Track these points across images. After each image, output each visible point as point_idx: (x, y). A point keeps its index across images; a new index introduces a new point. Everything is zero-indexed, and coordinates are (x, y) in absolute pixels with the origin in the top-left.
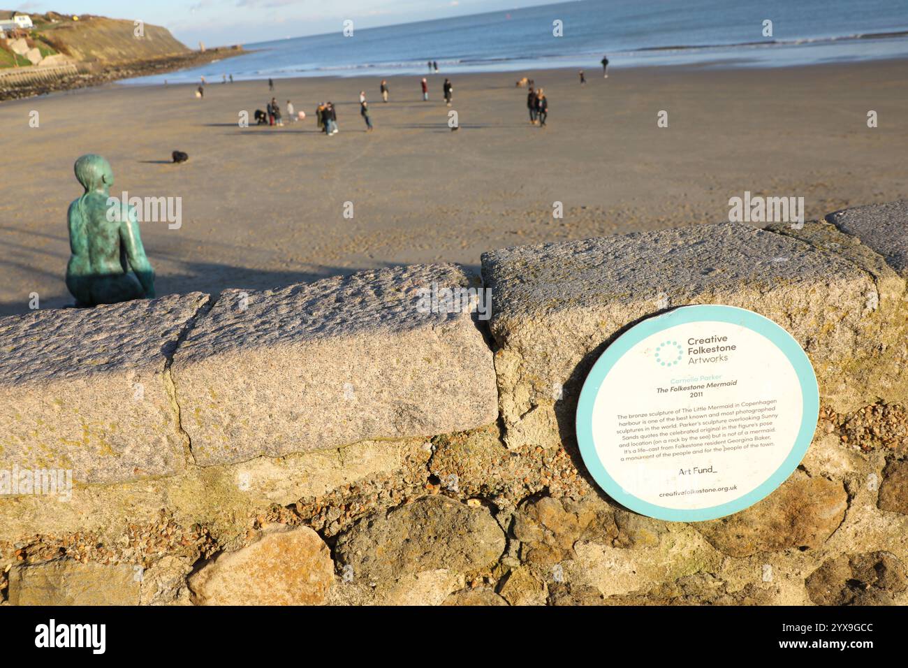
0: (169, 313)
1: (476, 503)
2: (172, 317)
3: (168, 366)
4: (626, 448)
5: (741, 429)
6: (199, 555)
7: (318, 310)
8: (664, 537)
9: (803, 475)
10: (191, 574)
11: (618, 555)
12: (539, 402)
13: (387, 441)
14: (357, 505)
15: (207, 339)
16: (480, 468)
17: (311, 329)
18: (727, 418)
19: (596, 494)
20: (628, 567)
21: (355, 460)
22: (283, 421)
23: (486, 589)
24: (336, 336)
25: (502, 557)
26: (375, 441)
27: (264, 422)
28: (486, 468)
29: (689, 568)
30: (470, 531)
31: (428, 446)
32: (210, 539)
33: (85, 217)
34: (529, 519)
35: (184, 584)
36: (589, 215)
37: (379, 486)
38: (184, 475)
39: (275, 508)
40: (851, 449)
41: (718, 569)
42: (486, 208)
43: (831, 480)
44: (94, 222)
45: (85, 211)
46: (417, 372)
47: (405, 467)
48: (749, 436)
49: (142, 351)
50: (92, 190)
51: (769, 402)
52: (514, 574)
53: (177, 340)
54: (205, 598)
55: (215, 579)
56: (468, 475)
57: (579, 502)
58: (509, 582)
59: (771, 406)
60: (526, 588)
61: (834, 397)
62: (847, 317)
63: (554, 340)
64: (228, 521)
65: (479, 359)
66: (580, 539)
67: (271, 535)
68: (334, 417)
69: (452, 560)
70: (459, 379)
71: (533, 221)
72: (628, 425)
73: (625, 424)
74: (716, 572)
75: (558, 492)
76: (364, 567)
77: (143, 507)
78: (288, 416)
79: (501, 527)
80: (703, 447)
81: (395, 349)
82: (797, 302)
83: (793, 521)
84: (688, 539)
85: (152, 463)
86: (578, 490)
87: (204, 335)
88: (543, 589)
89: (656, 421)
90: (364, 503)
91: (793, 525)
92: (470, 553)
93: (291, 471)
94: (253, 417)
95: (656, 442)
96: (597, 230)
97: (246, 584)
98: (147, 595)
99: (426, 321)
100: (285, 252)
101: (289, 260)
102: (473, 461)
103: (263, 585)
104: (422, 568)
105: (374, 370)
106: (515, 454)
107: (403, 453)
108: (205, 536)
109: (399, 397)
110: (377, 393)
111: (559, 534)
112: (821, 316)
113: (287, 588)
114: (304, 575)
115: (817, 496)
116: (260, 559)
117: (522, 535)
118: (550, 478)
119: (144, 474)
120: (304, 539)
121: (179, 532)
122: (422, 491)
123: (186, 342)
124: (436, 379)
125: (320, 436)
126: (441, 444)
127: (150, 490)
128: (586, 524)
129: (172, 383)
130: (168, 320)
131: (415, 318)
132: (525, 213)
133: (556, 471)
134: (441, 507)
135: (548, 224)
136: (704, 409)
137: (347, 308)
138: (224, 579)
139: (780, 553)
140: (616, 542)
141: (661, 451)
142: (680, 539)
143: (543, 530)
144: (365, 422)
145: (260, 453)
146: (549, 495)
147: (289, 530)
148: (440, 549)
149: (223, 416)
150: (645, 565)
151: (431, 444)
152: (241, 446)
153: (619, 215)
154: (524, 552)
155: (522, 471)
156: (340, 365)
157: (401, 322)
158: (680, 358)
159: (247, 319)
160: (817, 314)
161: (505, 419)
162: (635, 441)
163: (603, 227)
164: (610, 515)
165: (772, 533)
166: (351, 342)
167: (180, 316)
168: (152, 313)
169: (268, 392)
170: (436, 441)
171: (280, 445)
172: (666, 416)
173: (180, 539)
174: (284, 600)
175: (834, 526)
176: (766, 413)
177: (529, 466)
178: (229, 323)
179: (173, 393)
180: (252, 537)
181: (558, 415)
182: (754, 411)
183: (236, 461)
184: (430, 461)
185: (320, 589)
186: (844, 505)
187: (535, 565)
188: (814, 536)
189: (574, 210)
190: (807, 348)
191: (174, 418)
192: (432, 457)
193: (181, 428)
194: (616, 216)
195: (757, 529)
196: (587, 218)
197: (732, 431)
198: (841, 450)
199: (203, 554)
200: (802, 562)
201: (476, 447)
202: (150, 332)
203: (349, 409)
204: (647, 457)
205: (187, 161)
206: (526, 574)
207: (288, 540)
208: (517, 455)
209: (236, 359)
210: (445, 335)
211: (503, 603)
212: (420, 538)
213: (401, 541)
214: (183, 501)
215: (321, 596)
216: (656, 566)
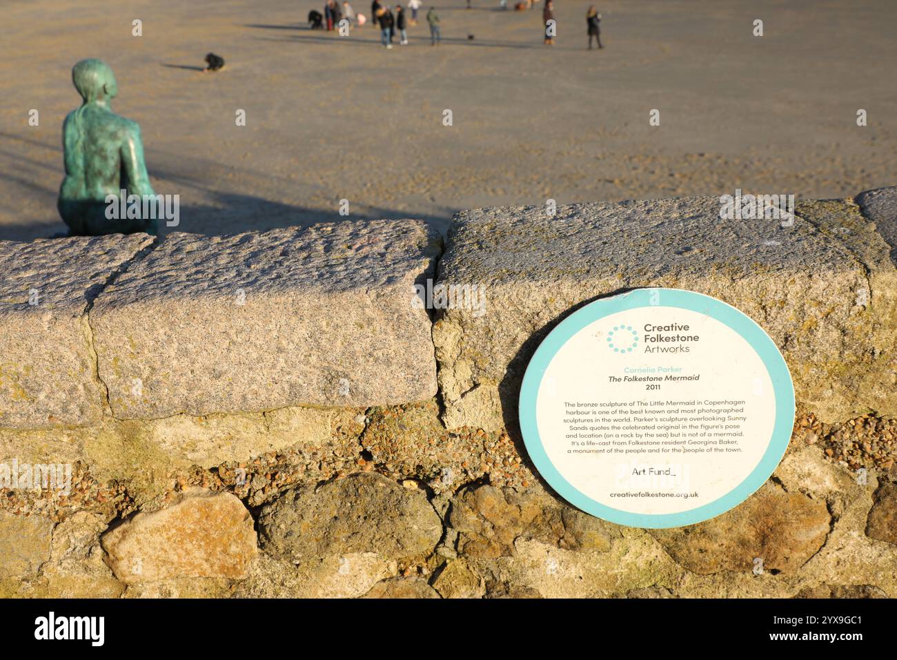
0: (105, 254)
1: (412, 485)
2: (108, 259)
3: (87, 311)
4: (574, 439)
5: (703, 431)
6: (116, 513)
7: (258, 263)
8: (617, 542)
9: (778, 489)
10: (105, 533)
11: (564, 558)
12: (482, 380)
13: (316, 408)
14: (284, 475)
15: (133, 285)
16: (415, 447)
17: (242, 282)
18: (688, 416)
19: (542, 487)
20: (574, 571)
21: (281, 427)
22: (205, 378)
23: (419, 580)
24: (264, 292)
25: (437, 546)
26: (303, 407)
27: (185, 377)
28: (422, 448)
29: (643, 580)
30: (402, 514)
31: (361, 419)
32: (128, 498)
33: (82, 132)
34: (467, 507)
35: (97, 543)
36: (708, 164)
37: (307, 457)
38: (101, 427)
39: (198, 471)
40: (836, 465)
41: (676, 584)
42: (578, 148)
43: (811, 497)
44: (91, 139)
45: (83, 125)
46: (349, 337)
47: (336, 439)
48: (713, 439)
49: (65, 292)
50: (92, 101)
51: (737, 403)
52: (449, 566)
53: (104, 283)
54: (117, 559)
55: (130, 540)
56: (402, 453)
57: (523, 494)
58: (443, 575)
59: (739, 407)
60: (461, 583)
61: (817, 403)
62: (832, 314)
63: (497, 314)
64: (147, 480)
65: (415, 329)
66: (522, 535)
67: (192, 499)
68: (259, 378)
69: (382, 544)
70: (393, 348)
71: (635, 168)
72: (576, 414)
73: (574, 413)
74: (674, 587)
75: (499, 480)
76: (287, 542)
77: (57, 457)
78: (210, 373)
79: (438, 514)
80: (661, 447)
81: (324, 310)
82: (773, 293)
83: (763, 539)
84: (645, 548)
85: (67, 412)
86: (521, 480)
87: (131, 280)
88: (479, 585)
89: (607, 413)
90: (291, 473)
91: (763, 543)
92: (401, 538)
93: (214, 432)
94: (174, 371)
95: (607, 436)
96: (715, 184)
97: (162, 549)
98: (58, 551)
99: (362, 283)
100: (331, 187)
101: (334, 197)
102: (407, 438)
103: (180, 551)
104: (349, 549)
105: (302, 331)
106: (453, 435)
107: (334, 423)
108: (123, 494)
109: (328, 363)
110: (305, 356)
111: (499, 527)
112: (802, 311)
113: (205, 557)
114: (225, 545)
115: (793, 514)
116: (178, 523)
117: (459, 524)
118: (490, 465)
119: (59, 422)
120: (226, 506)
121: (94, 487)
122: (353, 466)
123: (111, 286)
124: (368, 346)
125: (244, 397)
126: (375, 418)
127: (65, 439)
128: (531, 519)
129: (90, 329)
130: (101, 261)
131: (351, 279)
132: (626, 157)
133: (498, 458)
134: (373, 485)
135: (653, 172)
136: (662, 404)
137: (288, 263)
138: (138, 541)
139: (747, 574)
140: (562, 541)
141: (611, 446)
142: (635, 546)
143: (482, 521)
144: (292, 386)
145: (180, 409)
146: (490, 483)
147: (212, 495)
148: (369, 530)
149: (142, 367)
150: (593, 571)
151: (364, 417)
152: (160, 400)
153: (746, 166)
154: (461, 543)
155: (461, 455)
156: (266, 323)
157: (336, 282)
158: (635, 345)
159: (182, 266)
160: (796, 308)
161: (444, 396)
162: (583, 432)
163: (722, 180)
164: (557, 512)
165: (739, 550)
166: (278, 300)
167: (115, 258)
168: (88, 252)
169: (190, 346)
170: (370, 414)
171: (202, 403)
172: (619, 408)
173: (95, 495)
174: (202, 569)
175: (811, 550)
176: (733, 415)
177: (469, 450)
178: (162, 269)
179: (90, 340)
180: (171, 499)
181: (502, 397)
182: (719, 411)
183: (155, 416)
184: (362, 434)
185: (241, 561)
186: (826, 527)
187: (471, 558)
188: (787, 559)
189: (688, 158)
190: (785, 345)
191: (91, 365)
192: (364, 431)
193: (98, 377)
194: (741, 167)
195: (722, 545)
196: (704, 168)
197: (694, 431)
198: (824, 465)
199: (120, 513)
200: (774, 587)
201: (413, 424)
202: (80, 273)
203: (275, 371)
204: (597, 451)
205: (224, 69)
206: (463, 567)
207: (210, 506)
208: (456, 437)
209: (158, 309)
210: (379, 300)
211: (435, 596)
212: (348, 516)
213: (328, 518)
214: (100, 454)
215: (241, 569)
216: (606, 574)
